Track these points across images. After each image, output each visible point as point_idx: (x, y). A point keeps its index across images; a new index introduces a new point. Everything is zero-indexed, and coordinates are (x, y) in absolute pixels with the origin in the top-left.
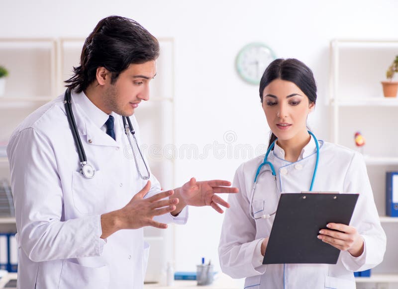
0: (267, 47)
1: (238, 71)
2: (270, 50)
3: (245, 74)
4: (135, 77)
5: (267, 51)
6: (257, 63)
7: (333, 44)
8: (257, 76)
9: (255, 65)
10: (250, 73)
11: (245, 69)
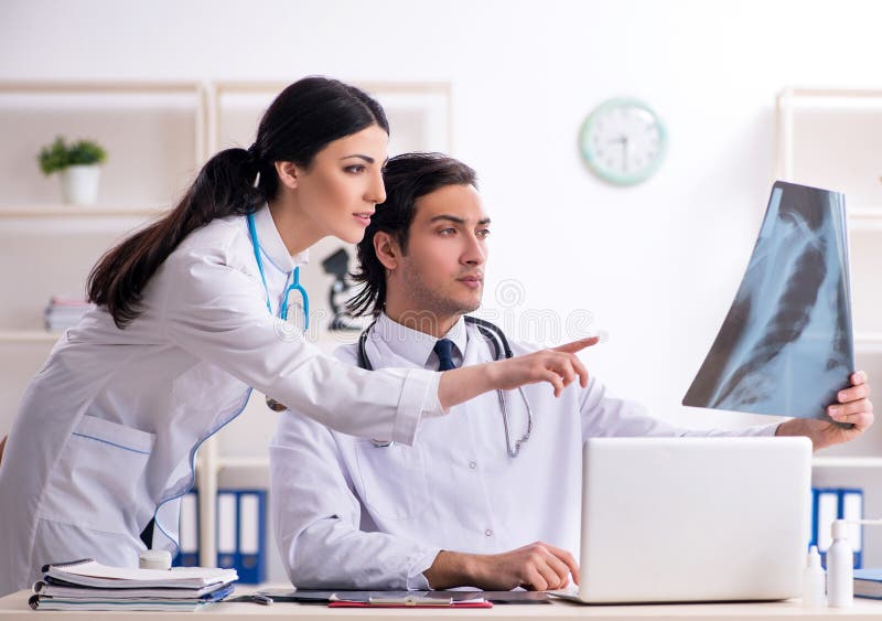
0: (648, 110)
1: (585, 158)
2: (652, 113)
3: (600, 164)
4: (434, 219)
5: (647, 117)
6: (624, 141)
7: (783, 102)
8: (625, 167)
9: (621, 146)
10: (610, 163)
11: (600, 153)
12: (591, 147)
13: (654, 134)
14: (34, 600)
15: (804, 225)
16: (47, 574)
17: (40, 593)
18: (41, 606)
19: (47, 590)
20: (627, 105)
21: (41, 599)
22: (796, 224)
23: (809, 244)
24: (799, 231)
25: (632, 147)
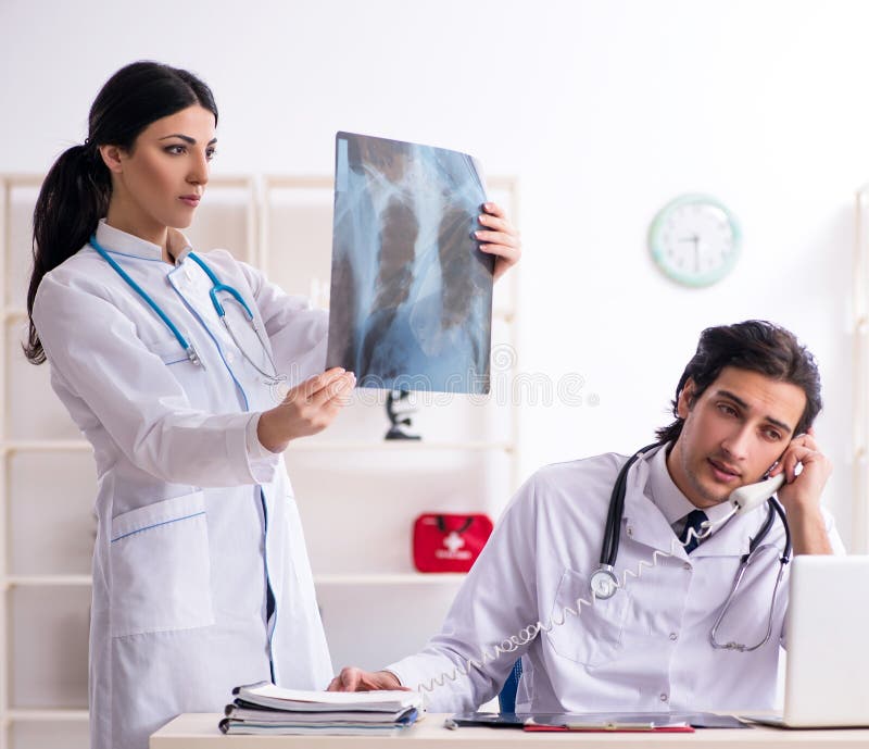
1: (654, 257)
2: (726, 211)
3: (670, 264)
5: (721, 216)
6: (696, 240)
7: (864, 198)
8: (697, 268)
9: (691, 245)
10: (681, 263)
11: (671, 253)
12: (660, 246)
13: (728, 233)
14: (224, 724)
15: (380, 176)
16: (238, 696)
17: (231, 716)
18: (231, 730)
19: (238, 714)
20: (700, 202)
21: (231, 723)
22: (372, 177)
23: (392, 198)
24: (377, 183)
25: (703, 246)
